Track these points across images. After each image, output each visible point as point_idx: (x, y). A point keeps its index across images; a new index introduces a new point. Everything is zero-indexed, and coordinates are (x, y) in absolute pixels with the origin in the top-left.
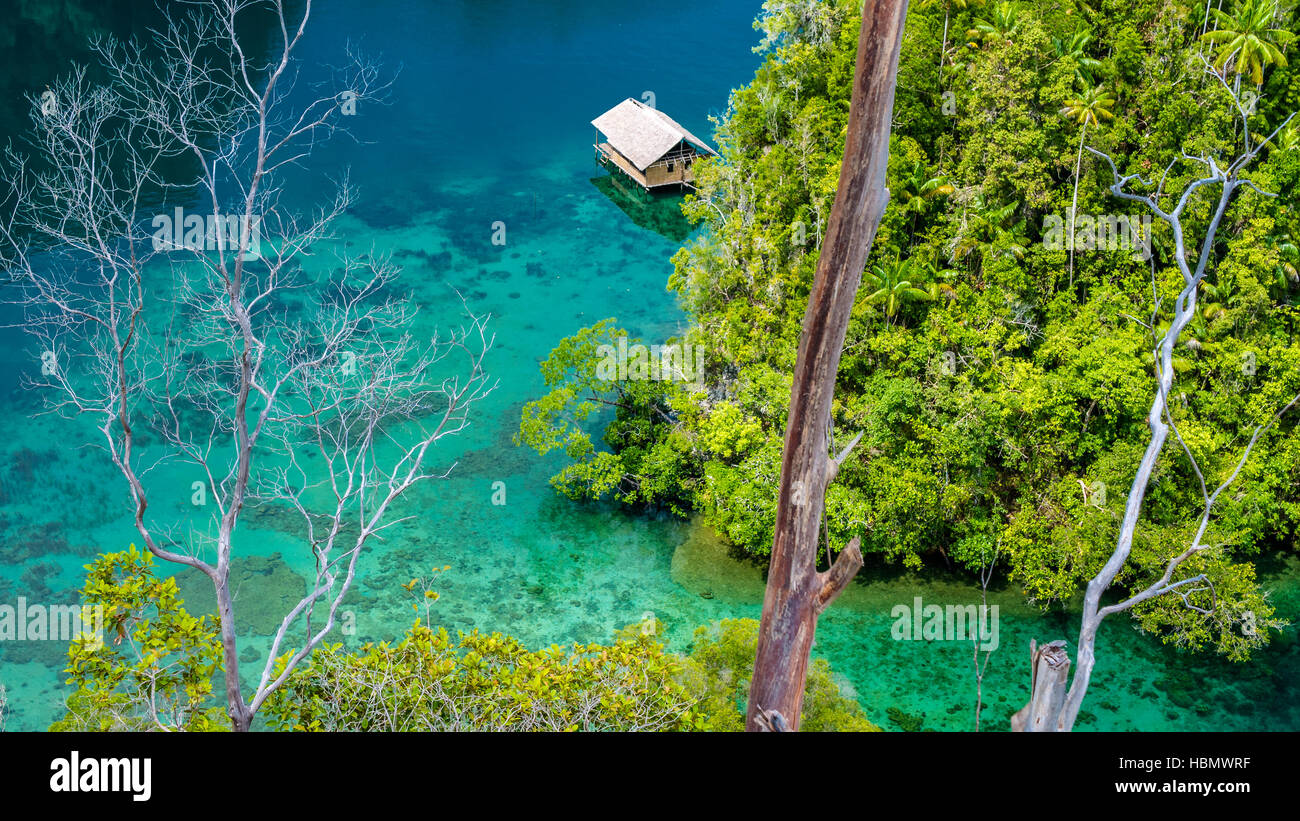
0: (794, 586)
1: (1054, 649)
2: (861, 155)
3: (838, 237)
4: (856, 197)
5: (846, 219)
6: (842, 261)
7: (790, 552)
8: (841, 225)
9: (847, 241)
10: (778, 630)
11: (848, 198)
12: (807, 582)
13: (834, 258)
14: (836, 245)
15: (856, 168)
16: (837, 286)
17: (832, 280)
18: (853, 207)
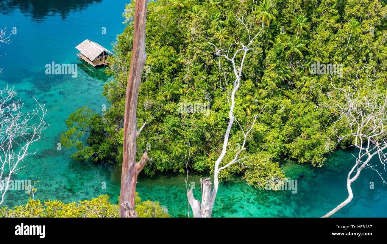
0: (130, 167)
1: (207, 180)
2: (138, 45)
3: (133, 68)
4: (137, 57)
5: (135, 63)
6: (135, 75)
7: (128, 158)
8: (134, 65)
9: (136, 69)
10: (126, 179)
11: (135, 57)
12: (133, 165)
13: (133, 74)
14: (133, 71)
15: (137, 49)
16: (134, 82)
17: (133, 81)
18: (137, 60)
